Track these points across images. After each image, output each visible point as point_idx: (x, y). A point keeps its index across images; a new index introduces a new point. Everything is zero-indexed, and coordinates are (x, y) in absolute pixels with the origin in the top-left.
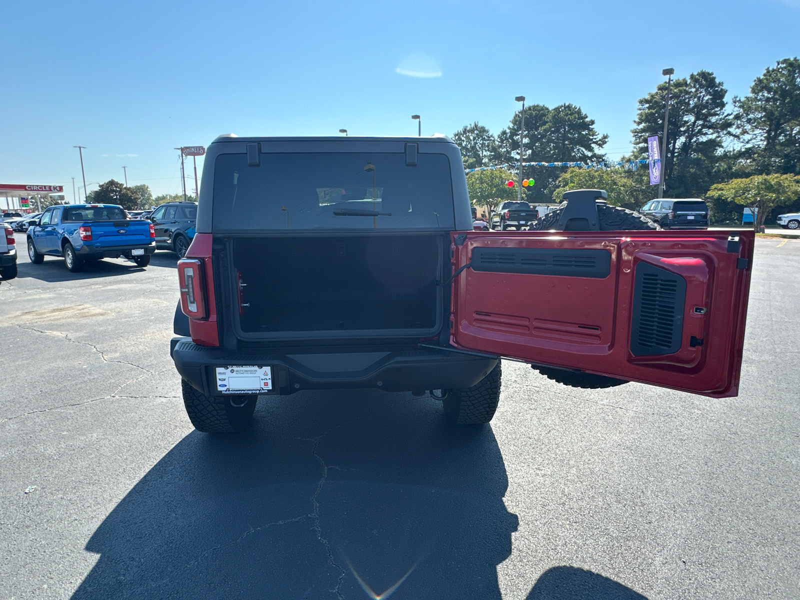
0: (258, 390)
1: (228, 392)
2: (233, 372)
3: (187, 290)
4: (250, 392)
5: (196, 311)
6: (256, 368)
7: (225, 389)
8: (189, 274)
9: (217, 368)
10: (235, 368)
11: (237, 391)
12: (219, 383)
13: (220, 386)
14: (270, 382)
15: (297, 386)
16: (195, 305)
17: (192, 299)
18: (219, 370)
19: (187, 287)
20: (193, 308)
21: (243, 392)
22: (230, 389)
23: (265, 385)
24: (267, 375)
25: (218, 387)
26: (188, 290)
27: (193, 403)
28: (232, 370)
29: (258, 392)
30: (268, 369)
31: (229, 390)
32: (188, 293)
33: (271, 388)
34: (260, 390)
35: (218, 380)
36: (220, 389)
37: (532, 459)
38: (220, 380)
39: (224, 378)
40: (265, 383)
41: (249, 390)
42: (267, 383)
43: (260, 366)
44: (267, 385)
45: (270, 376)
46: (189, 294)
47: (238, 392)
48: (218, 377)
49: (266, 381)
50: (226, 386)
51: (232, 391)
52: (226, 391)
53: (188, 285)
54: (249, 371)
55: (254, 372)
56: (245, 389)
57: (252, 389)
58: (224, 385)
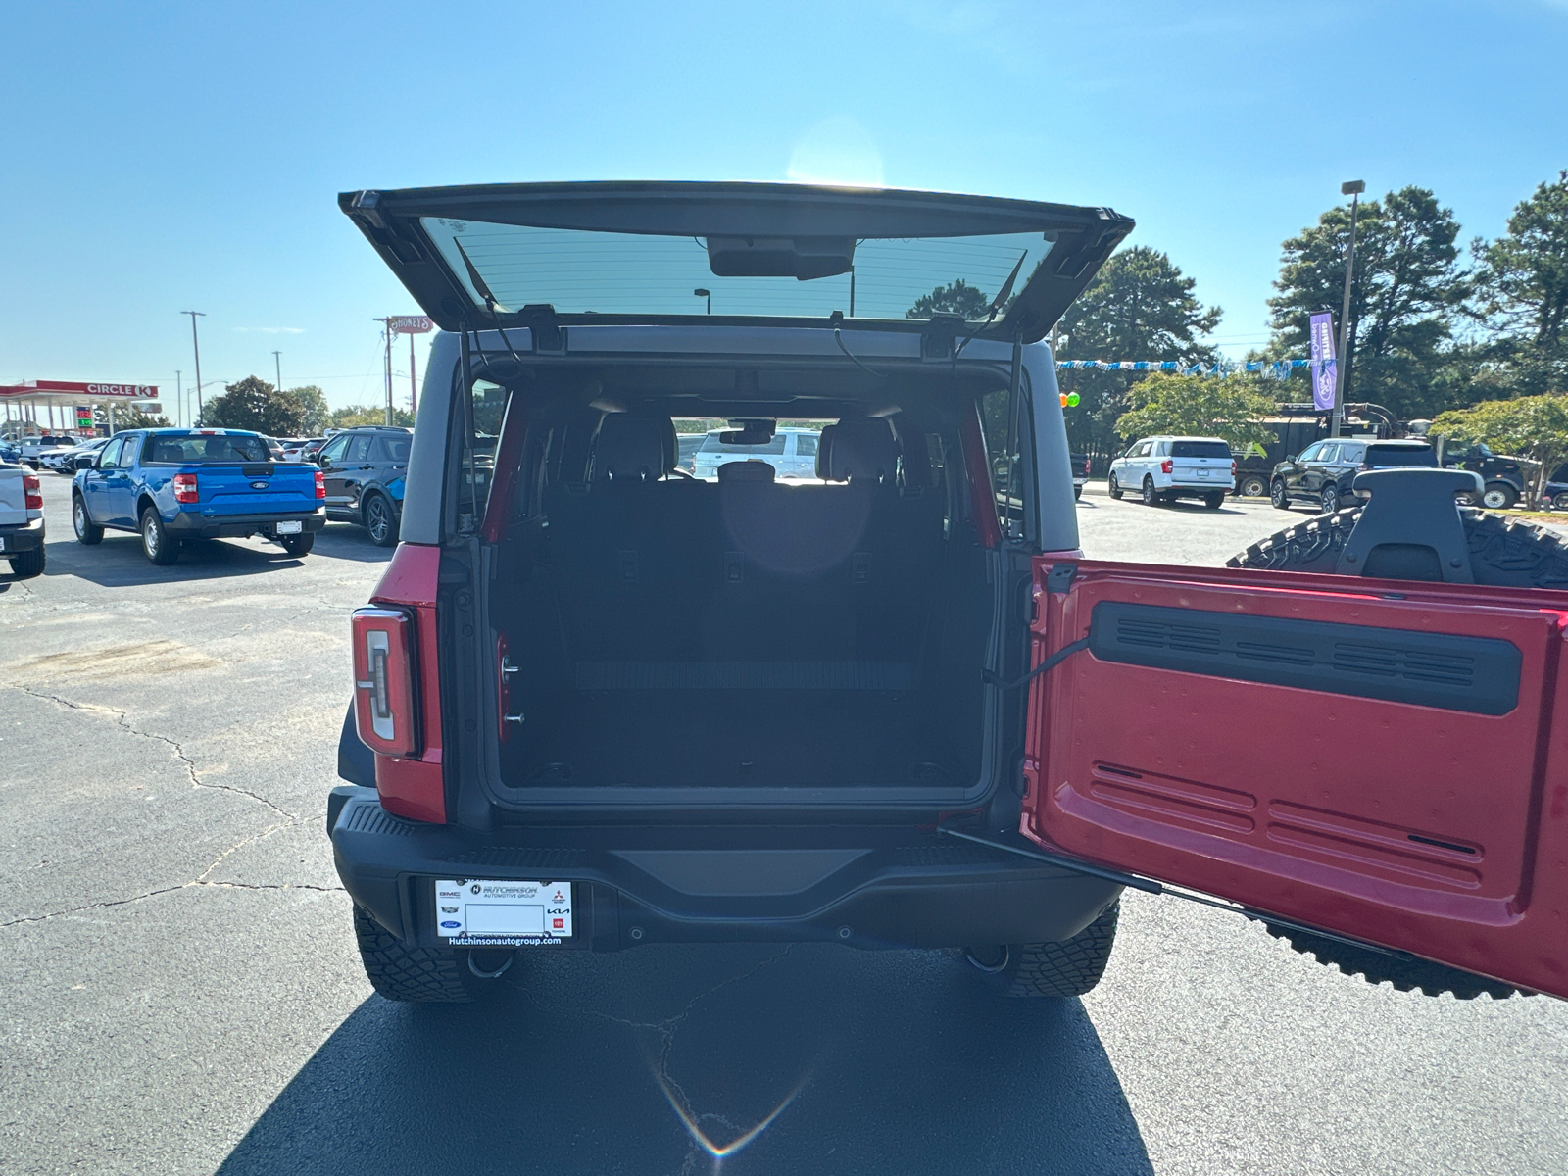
0: (537, 937)
1: (462, 941)
2: (476, 893)
3: (371, 685)
4: (518, 943)
5: (392, 738)
6: (536, 885)
7: (455, 932)
8: (377, 647)
9: (437, 882)
10: (483, 883)
11: (486, 938)
12: (441, 917)
13: (443, 924)
14: (568, 919)
15: (637, 933)
16: (390, 721)
17: (383, 707)
18: (442, 886)
19: (373, 677)
20: (385, 729)
21: (499, 942)
22: (470, 934)
23: (555, 926)
24: (561, 901)
25: (440, 927)
26: (375, 685)
27: (378, 945)
28: (476, 886)
29: (537, 942)
30: (565, 888)
31: (466, 937)
32: (374, 692)
33: (569, 933)
34: (542, 939)
35: (439, 911)
36: (443, 932)
37: (1203, 1111)
38: (443, 909)
39: (454, 905)
40: (555, 920)
41: (516, 938)
42: (562, 920)
43: (546, 881)
44: (562, 926)
45: (568, 905)
46: (376, 696)
47: (489, 942)
48: (441, 902)
49: (558, 916)
50: (458, 925)
51: (472, 938)
52: (459, 938)
53: (375, 672)
54: (517, 890)
55: (530, 894)
56: (505, 935)
57: (524, 935)
58: (455, 923)
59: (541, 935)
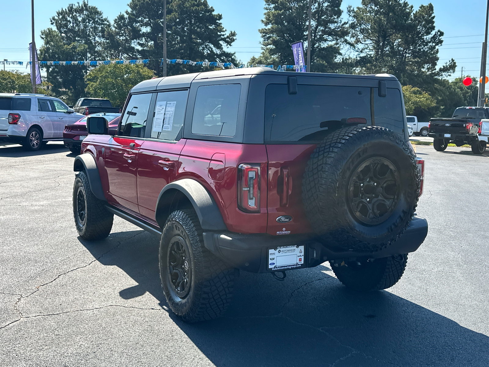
0: (295, 265)
1: (276, 269)
2: (279, 252)
3: (248, 189)
5: (254, 207)
6: (295, 248)
7: (273, 266)
8: (251, 177)
10: (282, 249)
11: (281, 267)
12: (270, 262)
14: (303, 258)
16: (253, 201)
17: (252, 196)
18: (271, 251)
20: (252, 203)
21: (285, 268)
22: (277, 267)
23: (299, 261)
24: (301, 253)
25: (269, 265)
28: (279, 250)
30: (302, 248)
31: (276, 268)
33: (303, 263)
34: (296, 265)
35: (269, 259)
36: (270, 267)
38: (270, 259)
39: (273, 257)
40: (300, 259)
41: (290, 266)
43: (298, 246)
44: (301, 261)
45: (303, 254)
46: (250, 192)
47: (283, 268)
48: (270, 257)
49: (300, 257)
50: (274, 264)
52: (274, 268)
53: (250, 185)
54: (290, 250)
55: (294, 251)
56: (286, 265)
57: (291, 265)
58: (273, 263)
59: (296, 264)
